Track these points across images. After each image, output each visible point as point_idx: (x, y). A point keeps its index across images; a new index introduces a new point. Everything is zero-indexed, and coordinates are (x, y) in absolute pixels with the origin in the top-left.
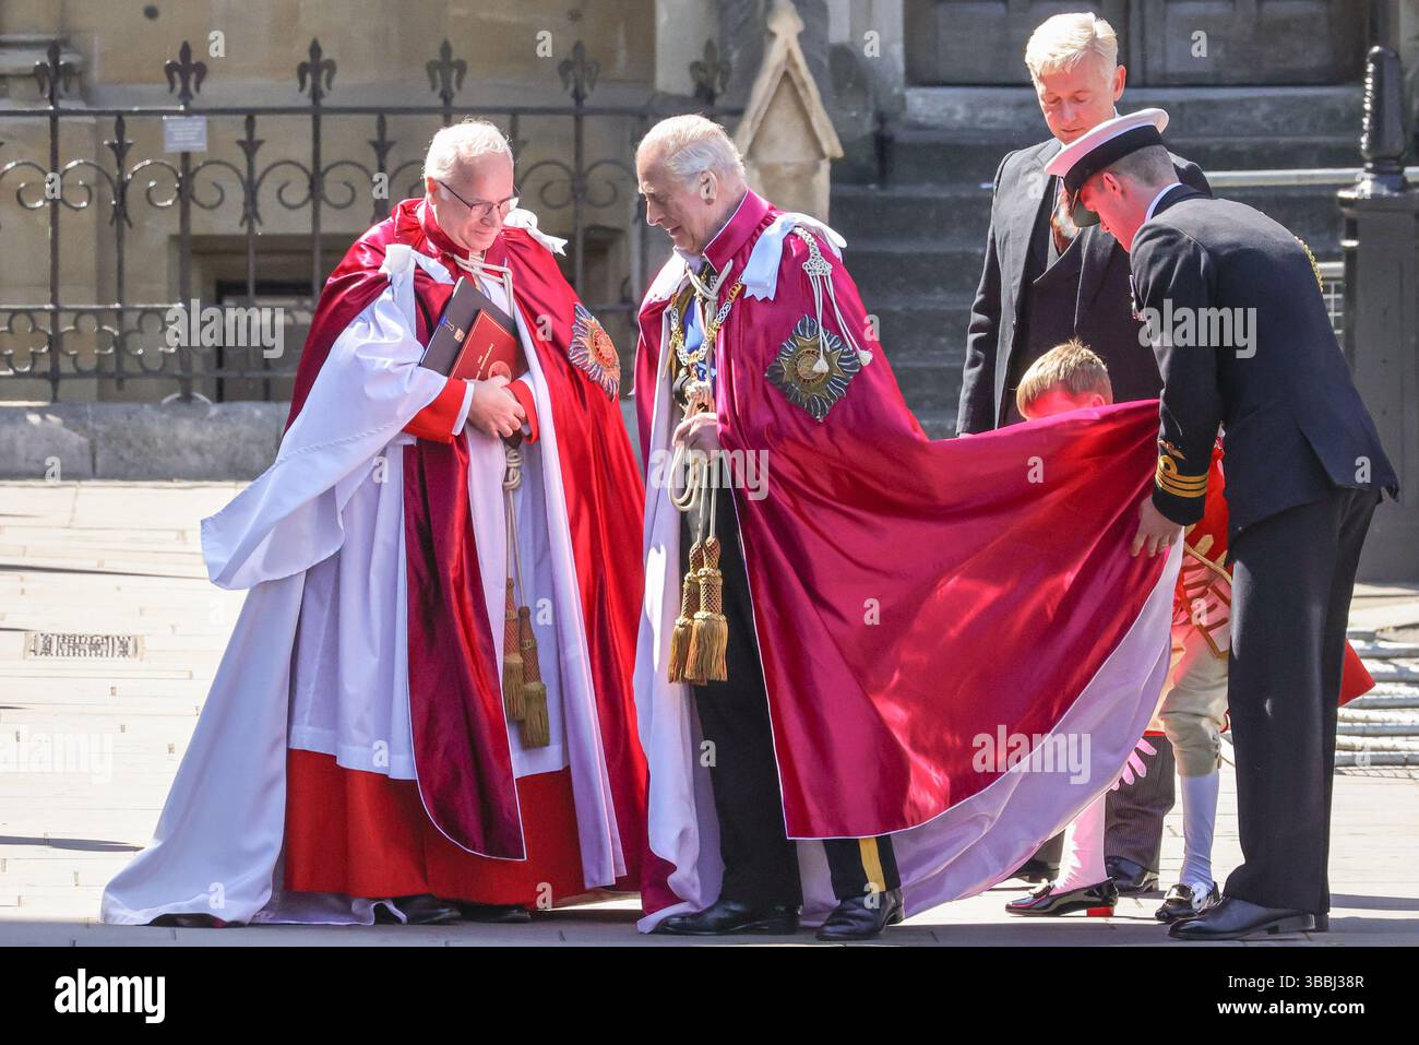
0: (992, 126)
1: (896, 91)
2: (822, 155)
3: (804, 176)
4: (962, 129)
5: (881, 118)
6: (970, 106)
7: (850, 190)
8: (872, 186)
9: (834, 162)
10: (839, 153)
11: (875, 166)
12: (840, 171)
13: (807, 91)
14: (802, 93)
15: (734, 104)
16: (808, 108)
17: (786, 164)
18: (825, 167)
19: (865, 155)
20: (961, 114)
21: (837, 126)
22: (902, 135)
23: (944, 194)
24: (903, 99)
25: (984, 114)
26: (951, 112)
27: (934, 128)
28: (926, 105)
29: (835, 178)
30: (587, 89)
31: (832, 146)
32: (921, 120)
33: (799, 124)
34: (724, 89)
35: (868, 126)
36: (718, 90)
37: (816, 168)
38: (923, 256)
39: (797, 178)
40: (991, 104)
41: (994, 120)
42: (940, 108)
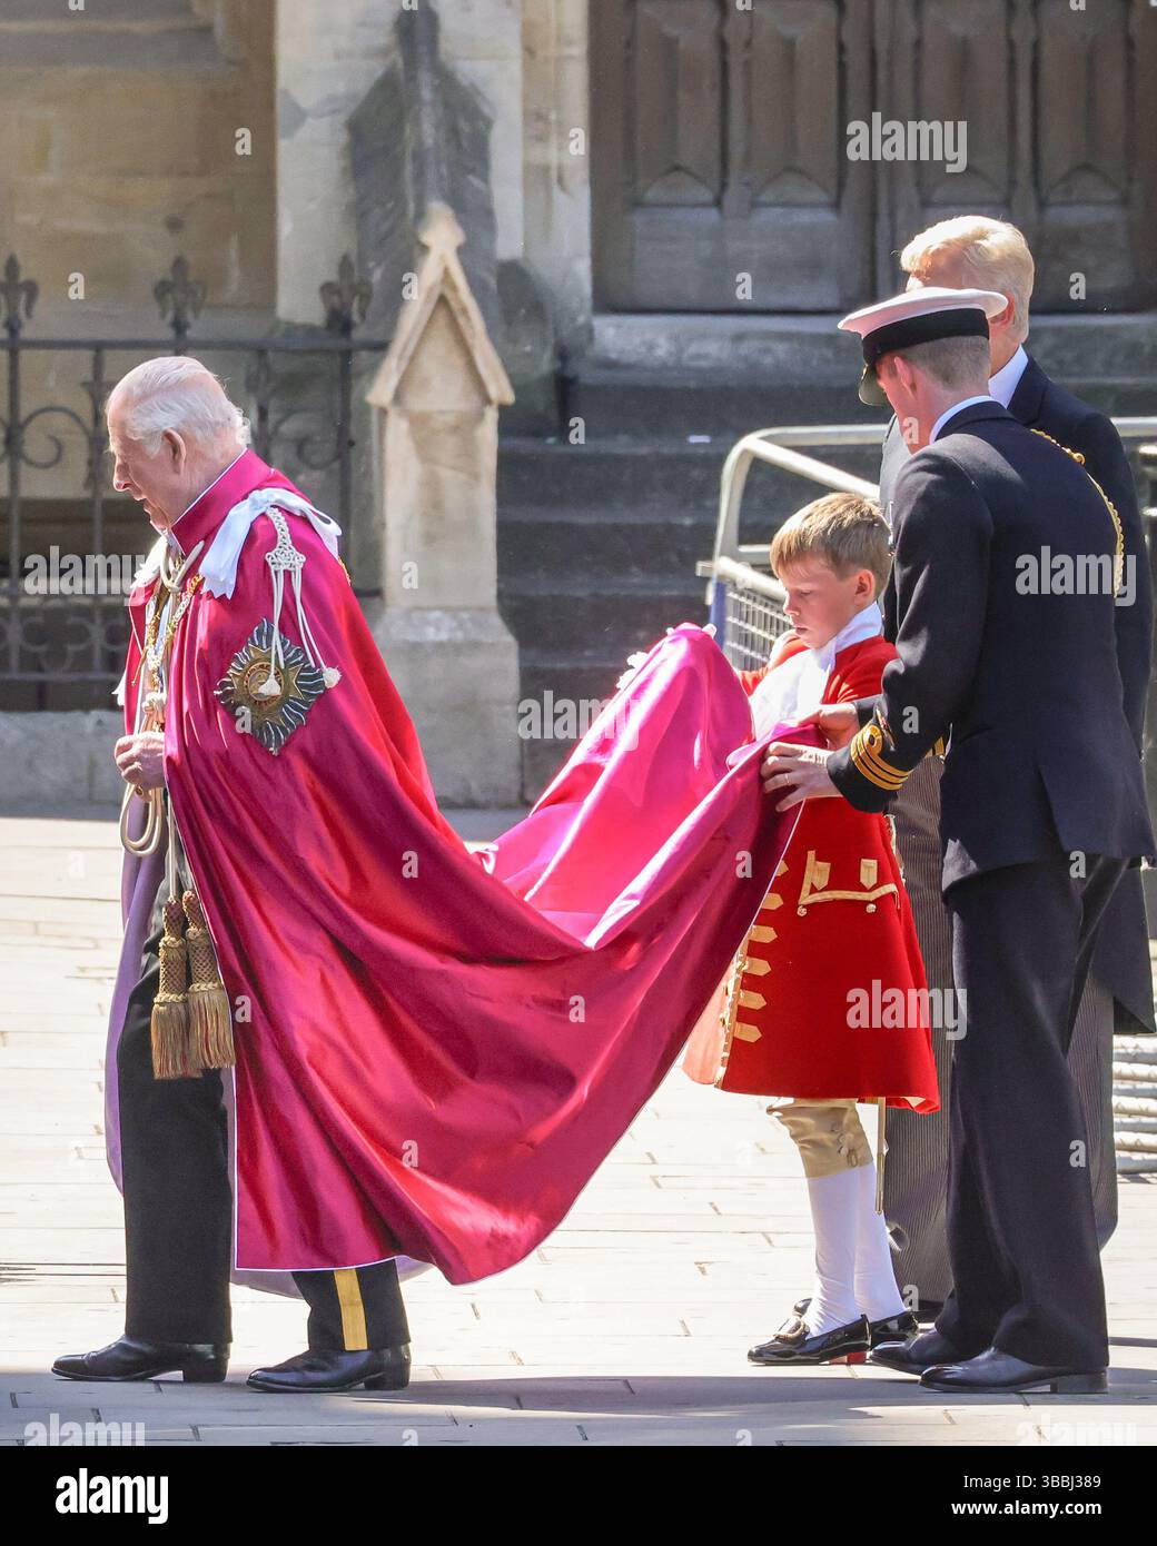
0: (703, 363)
1: (581, 319)
2: (487, 400)
3: (464, 428)
4: (664, 367)
5: (562, 354)
6: (675, 338)
7: (525, 445)
8: (551, 440)
9: (503, 410)
10: (510, 398)
11: (554, 416)
12: (510, 421)
13: (468, 319)
14: (461, 320)
15: (377, 335)
16: (470, 341)
17: (442, 412)
18: (492, 415)
19: (543, 401)
20: (663, 349)
21: (506, 365)
22: (587, 375)
23: (643, 450)
24: (590, 330)
25: (693, 349)
26: (651, 347)
27: (629, 367)
28: (619, 337)
29: (504, 430)
30: (190, 317)
31: (501, 389)
32: (613, 356)
33: (458, 360)
34: (363, 315)
35: (546, 364)
36: (356, 317)
37: (480, 416)
38: (617, 528)
39: (455, 429)
40: (703, 336)
41: (706, 356)
42: (637, 340)
